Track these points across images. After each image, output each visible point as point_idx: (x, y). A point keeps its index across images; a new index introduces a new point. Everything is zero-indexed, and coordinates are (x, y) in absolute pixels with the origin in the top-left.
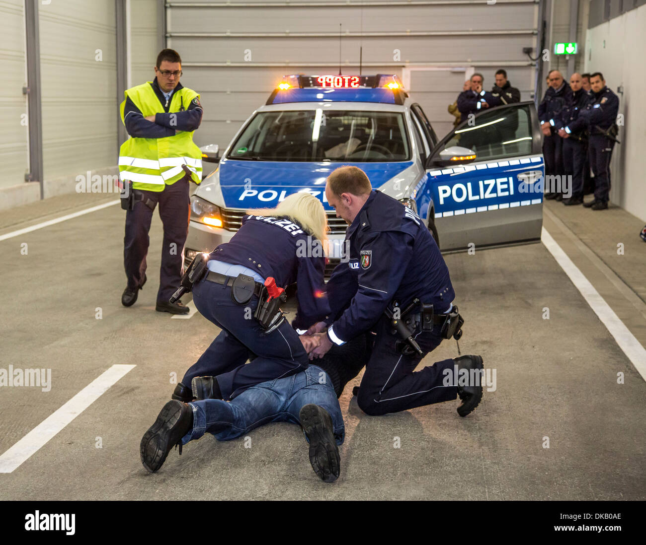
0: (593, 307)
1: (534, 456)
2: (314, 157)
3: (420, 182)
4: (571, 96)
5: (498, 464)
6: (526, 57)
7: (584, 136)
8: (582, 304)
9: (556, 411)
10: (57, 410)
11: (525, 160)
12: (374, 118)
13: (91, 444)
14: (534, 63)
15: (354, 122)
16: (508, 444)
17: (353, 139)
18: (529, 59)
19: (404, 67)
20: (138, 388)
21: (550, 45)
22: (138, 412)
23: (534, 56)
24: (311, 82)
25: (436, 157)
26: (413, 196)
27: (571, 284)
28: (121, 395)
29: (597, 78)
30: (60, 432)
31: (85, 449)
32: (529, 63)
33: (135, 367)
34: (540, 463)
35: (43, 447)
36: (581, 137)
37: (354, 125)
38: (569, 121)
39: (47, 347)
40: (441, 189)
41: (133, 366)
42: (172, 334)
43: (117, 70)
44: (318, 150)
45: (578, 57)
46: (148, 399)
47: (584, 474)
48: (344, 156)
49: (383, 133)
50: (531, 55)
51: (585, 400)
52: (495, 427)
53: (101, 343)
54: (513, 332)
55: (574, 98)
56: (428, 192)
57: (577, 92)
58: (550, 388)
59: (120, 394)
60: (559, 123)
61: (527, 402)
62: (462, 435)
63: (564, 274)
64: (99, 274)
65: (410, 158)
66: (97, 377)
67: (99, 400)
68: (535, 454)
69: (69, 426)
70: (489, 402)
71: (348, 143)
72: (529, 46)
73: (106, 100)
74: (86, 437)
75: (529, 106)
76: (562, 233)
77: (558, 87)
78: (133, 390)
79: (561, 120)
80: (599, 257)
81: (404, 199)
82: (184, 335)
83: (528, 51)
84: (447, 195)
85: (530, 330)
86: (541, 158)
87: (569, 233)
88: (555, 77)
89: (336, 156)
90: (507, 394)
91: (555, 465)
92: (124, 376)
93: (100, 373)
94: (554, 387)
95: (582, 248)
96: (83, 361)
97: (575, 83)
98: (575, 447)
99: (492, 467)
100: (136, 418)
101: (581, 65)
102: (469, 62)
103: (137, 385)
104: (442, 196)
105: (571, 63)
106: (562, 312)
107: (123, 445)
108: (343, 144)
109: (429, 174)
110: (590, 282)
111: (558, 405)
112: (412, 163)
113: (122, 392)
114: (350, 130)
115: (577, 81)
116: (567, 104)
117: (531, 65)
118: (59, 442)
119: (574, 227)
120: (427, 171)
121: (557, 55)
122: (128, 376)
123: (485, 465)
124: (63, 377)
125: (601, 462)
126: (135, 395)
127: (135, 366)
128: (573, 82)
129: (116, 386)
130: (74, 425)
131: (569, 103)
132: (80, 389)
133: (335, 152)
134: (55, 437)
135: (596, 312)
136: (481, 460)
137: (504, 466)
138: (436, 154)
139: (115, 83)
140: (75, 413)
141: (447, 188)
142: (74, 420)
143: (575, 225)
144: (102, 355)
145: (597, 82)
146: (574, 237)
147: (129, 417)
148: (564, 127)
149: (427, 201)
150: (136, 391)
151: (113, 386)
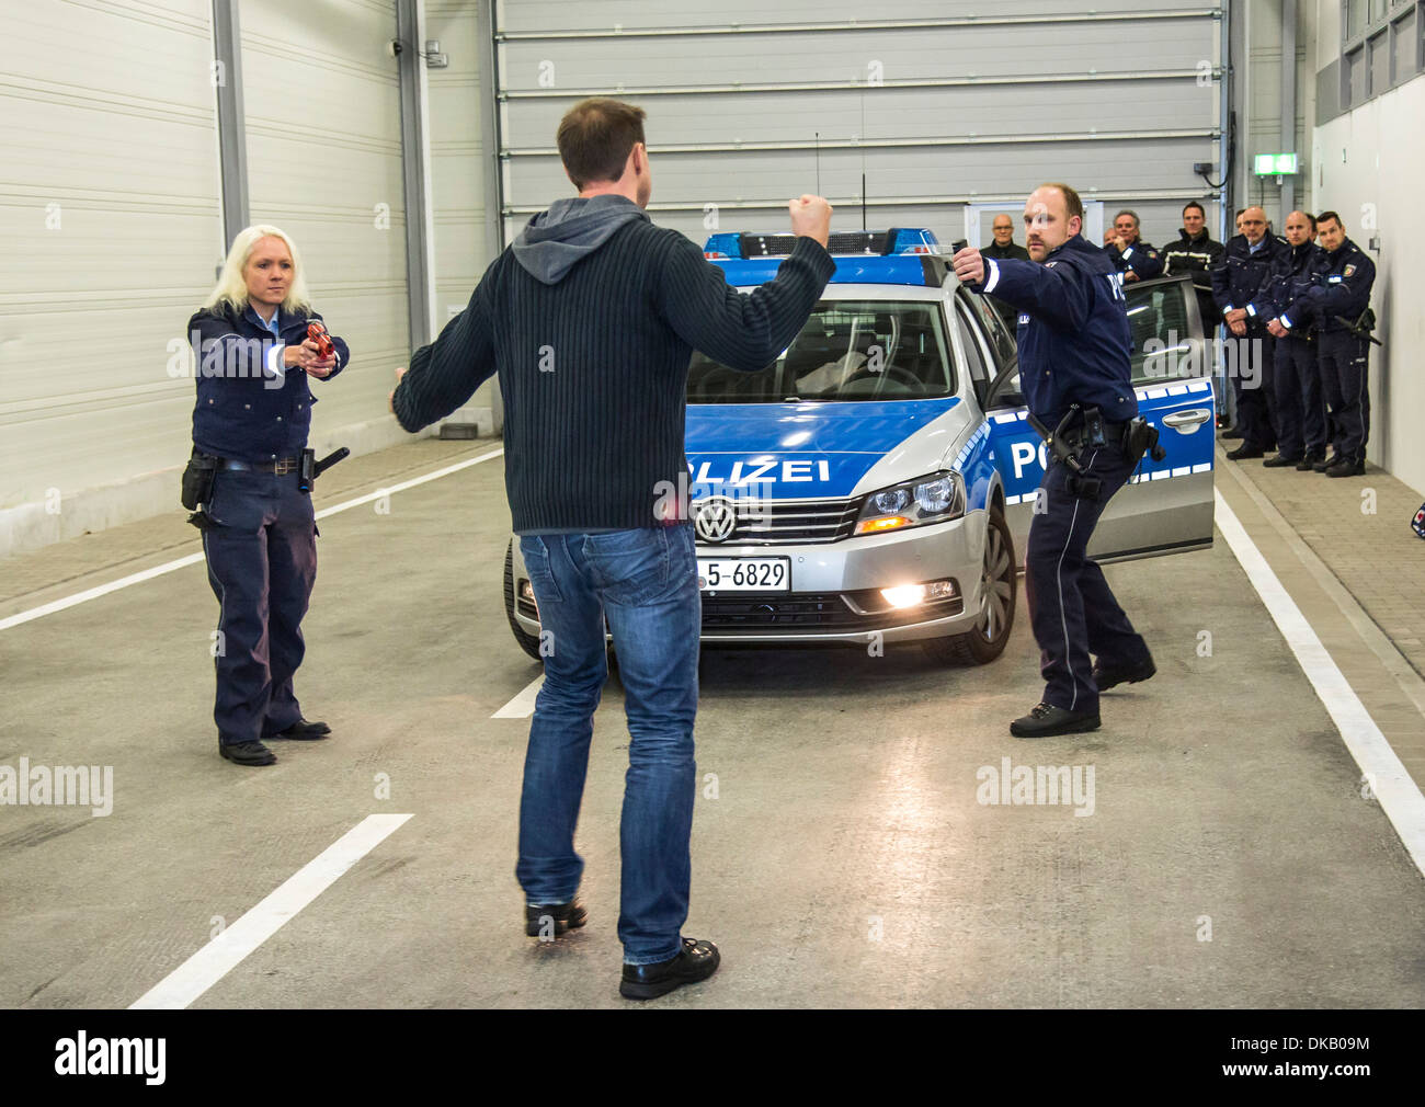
0: (1306, 670)
1: (1158, 967)
2: (777, 394)
3: (974, 438)
4: (1289, 254)
5: (1089, 985)
6: (1201, 181)
7: (1315, 334)
8: (1286, 665)
9: (1211, 877)
10: (252, 910)
11: (1177, 389)
12: (895, 315)
13: (312, 972)
14: (1216, 192)
15: (855, 321)
16: (1112, 946)
17: (854, 353)
18: (1207, 185)
19: (966, 204)
20: (412, 859)
21: (1246, 157)
22: (409, 908)
23: (1218, 178)
24: (763, 246)
25: (1004, 387)
26: (958, 466)
27: (1271, 626)
28: (377, 876)
29: (1331, 222)
30: (254, 953)
31: (299, 983)
32: (1208, 192)
33: (412, 819)
34: (1169, 981)
35: (217, 984)
36: (1310, 336)
37: (858, 326)
38: (1287, 305)
39: (243, 783)
40: (1016, 448)
41: (406, 817)
42: (490, 750)
43: (406, 225)
44: (785, 377)
45: (1299, 180)
46: (430, 882)
47: (1248, 998)
48: (835, 388)
49: (909, 340)
50: (1208, 176)
51: (1268, 854)
52: (1092, 913)
53: (350, 772)
54: (1150, 725)
55: (1295, 261)
56: (991, 457)
57: (1299, 248)
58: (1207, 833)
59: (377, 872)
60: (1268, 309)
61: (1159, 861)
62: (1028, 932)
63: (1262, 606)
64: (357, 634)
65: (953, 391)
66: (334, 841)
67: (335, 886)
68: (1162, 963)
69: (273, 939)
70: (1089, 864)
71: (843, 363)
72: (1206, 162)
73: (386, 284)
74: (304, 961)
75: (1182, 284)
76: (1268, 525)
77: (1256, 239)
78: (403, 863)
79: (1272, 303)
80: (1331, 570)
81: (940, 471)
82: (513, 751)
83: (1205, 170)
84: (1029, 459)
85: (1183, 719)
86: (1208, 384)
87: (1281, 524)
88: (1254, 219)
89: (820, 389)
90: (1123, 848)
91: (1195, 982)
92: (388, 838)
93: (341, 833)
94: (1214, 832)
95: (1301, 551)
96: (312, 809)
97: (1295, 231)
98: (1239, 946)
99: (1076, 992)
100: (402, 920)
101: (1306, 195)
102: (1093, 192)
103: (412, 854)
104: (1019, 462)
105: (1288, 191)
106: (1246, 682)
107: (374, 972)
108: (834, 364)
109: (992, 421)
110: (1309, 621)
111: (1217, 866)
112: (958, 400)
113: (382, 869)
114: (849, 335)
115: (1299, 227)
116: (1280, 273)
117: (1211, 196)
118: (250, 971)
119: (1291, 512)
120: (989, 415)
121: (1259, 176)
122: (395, 837)
123: (1065, 987)
124: (269, 842)
125: (1282, 972)
126: (406, 874)
127: (412, 815)
128: (1291, 228)
129: (372, 857)
130: (281, 936)
131: (1285, 269)
132: (300, 866)
133: (817, 380)
134: (243, 963)
135: (1312, 682)
136: (1058, 979)
137: (1100, 988)
138: (1004, 380)
139: (402, 250)
140: (286, 913)
141: (1028, 446)
142: (283, 927)
143: (1295, 506)
144: (348, 795)
145: (1332, 230)
146: (1287, 531)
147: (390, 918)
148: (1279, 317)
149: (986, 474)
150: (408, 865)
151: (365, 858)
